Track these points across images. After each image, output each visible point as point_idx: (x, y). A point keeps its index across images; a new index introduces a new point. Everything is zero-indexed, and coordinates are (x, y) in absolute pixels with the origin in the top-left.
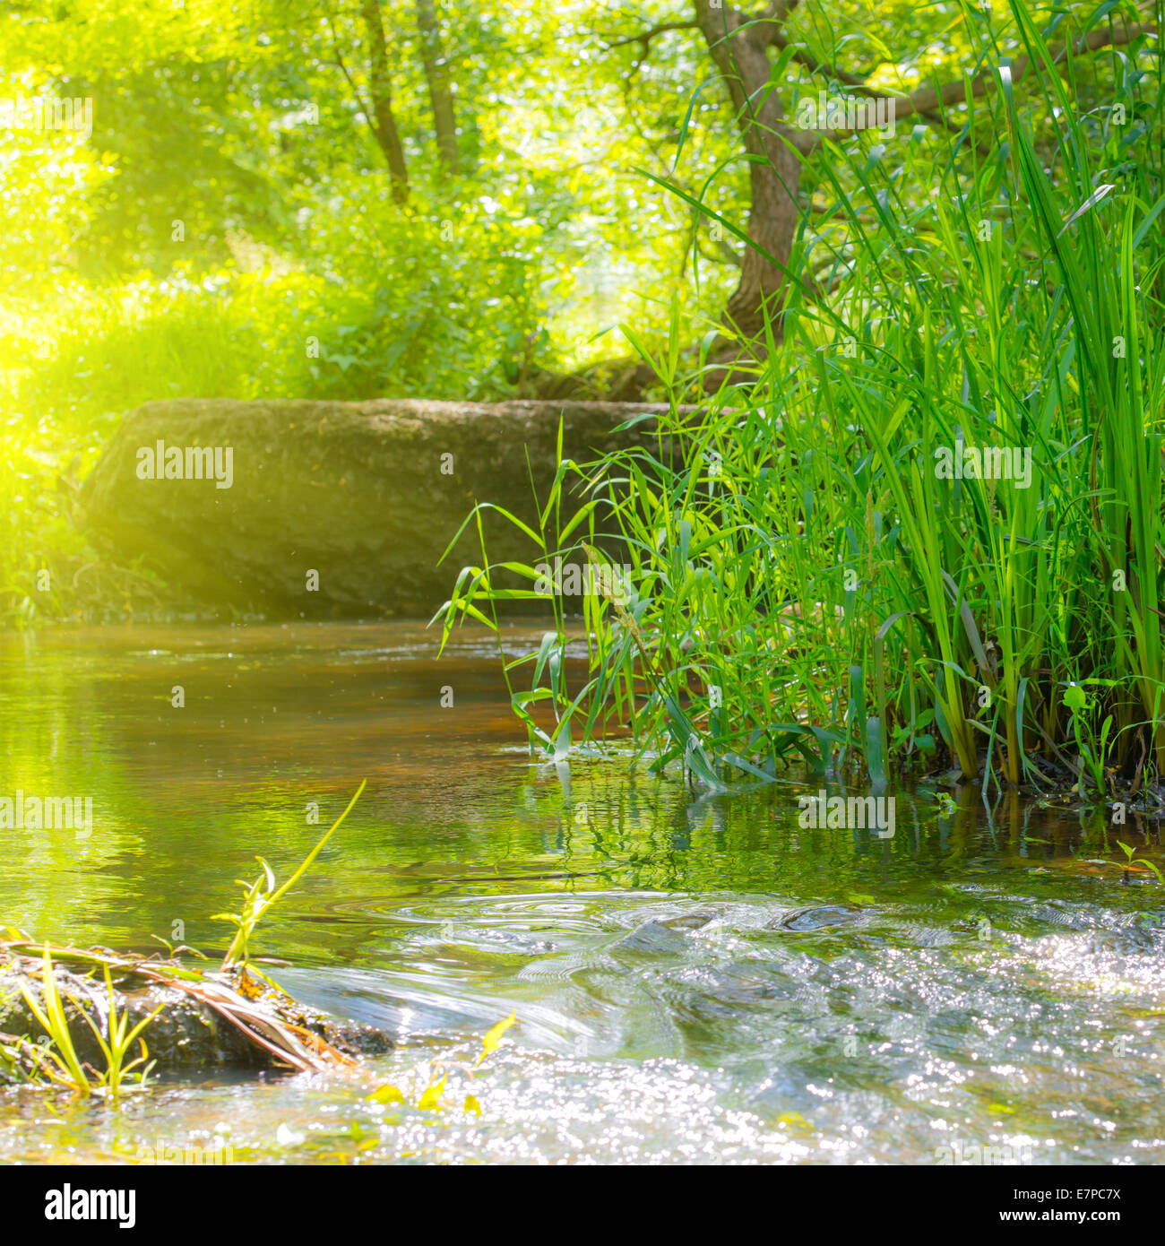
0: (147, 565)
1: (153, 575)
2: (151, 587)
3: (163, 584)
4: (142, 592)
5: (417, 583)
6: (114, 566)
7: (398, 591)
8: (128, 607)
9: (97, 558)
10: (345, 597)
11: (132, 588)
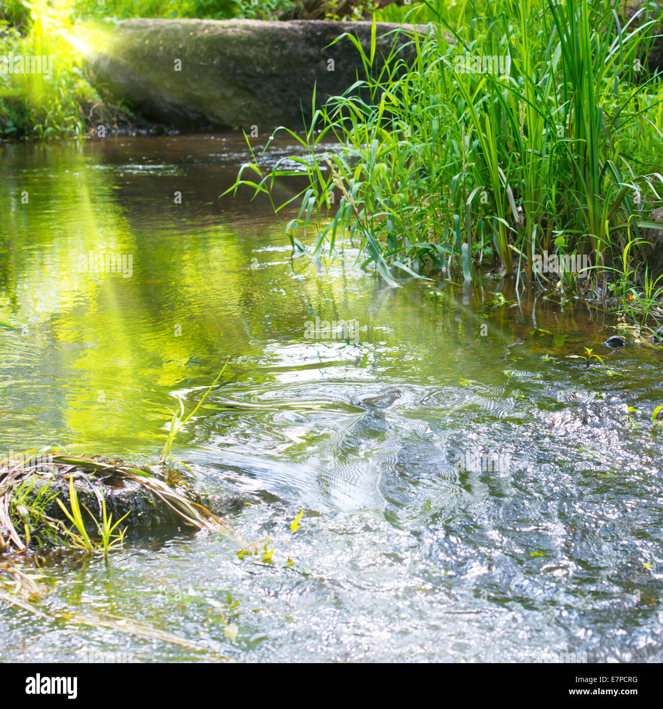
0: (124, 104)
1: (128, 110)
2: (126, 115)
3: (132, 114)
4: (122, 118)
5: (249, 113)
6: (109, 104)
7: (240, 117)
8: (116, 126)
9: (101, 100)
10: (216, 121)
11: (117, 116)
